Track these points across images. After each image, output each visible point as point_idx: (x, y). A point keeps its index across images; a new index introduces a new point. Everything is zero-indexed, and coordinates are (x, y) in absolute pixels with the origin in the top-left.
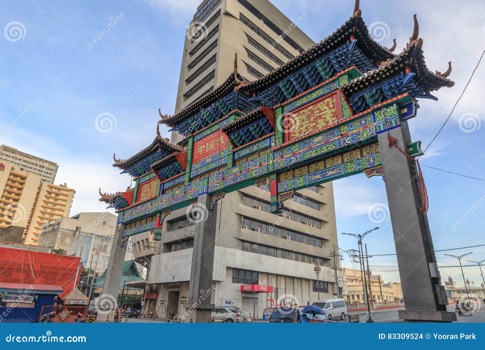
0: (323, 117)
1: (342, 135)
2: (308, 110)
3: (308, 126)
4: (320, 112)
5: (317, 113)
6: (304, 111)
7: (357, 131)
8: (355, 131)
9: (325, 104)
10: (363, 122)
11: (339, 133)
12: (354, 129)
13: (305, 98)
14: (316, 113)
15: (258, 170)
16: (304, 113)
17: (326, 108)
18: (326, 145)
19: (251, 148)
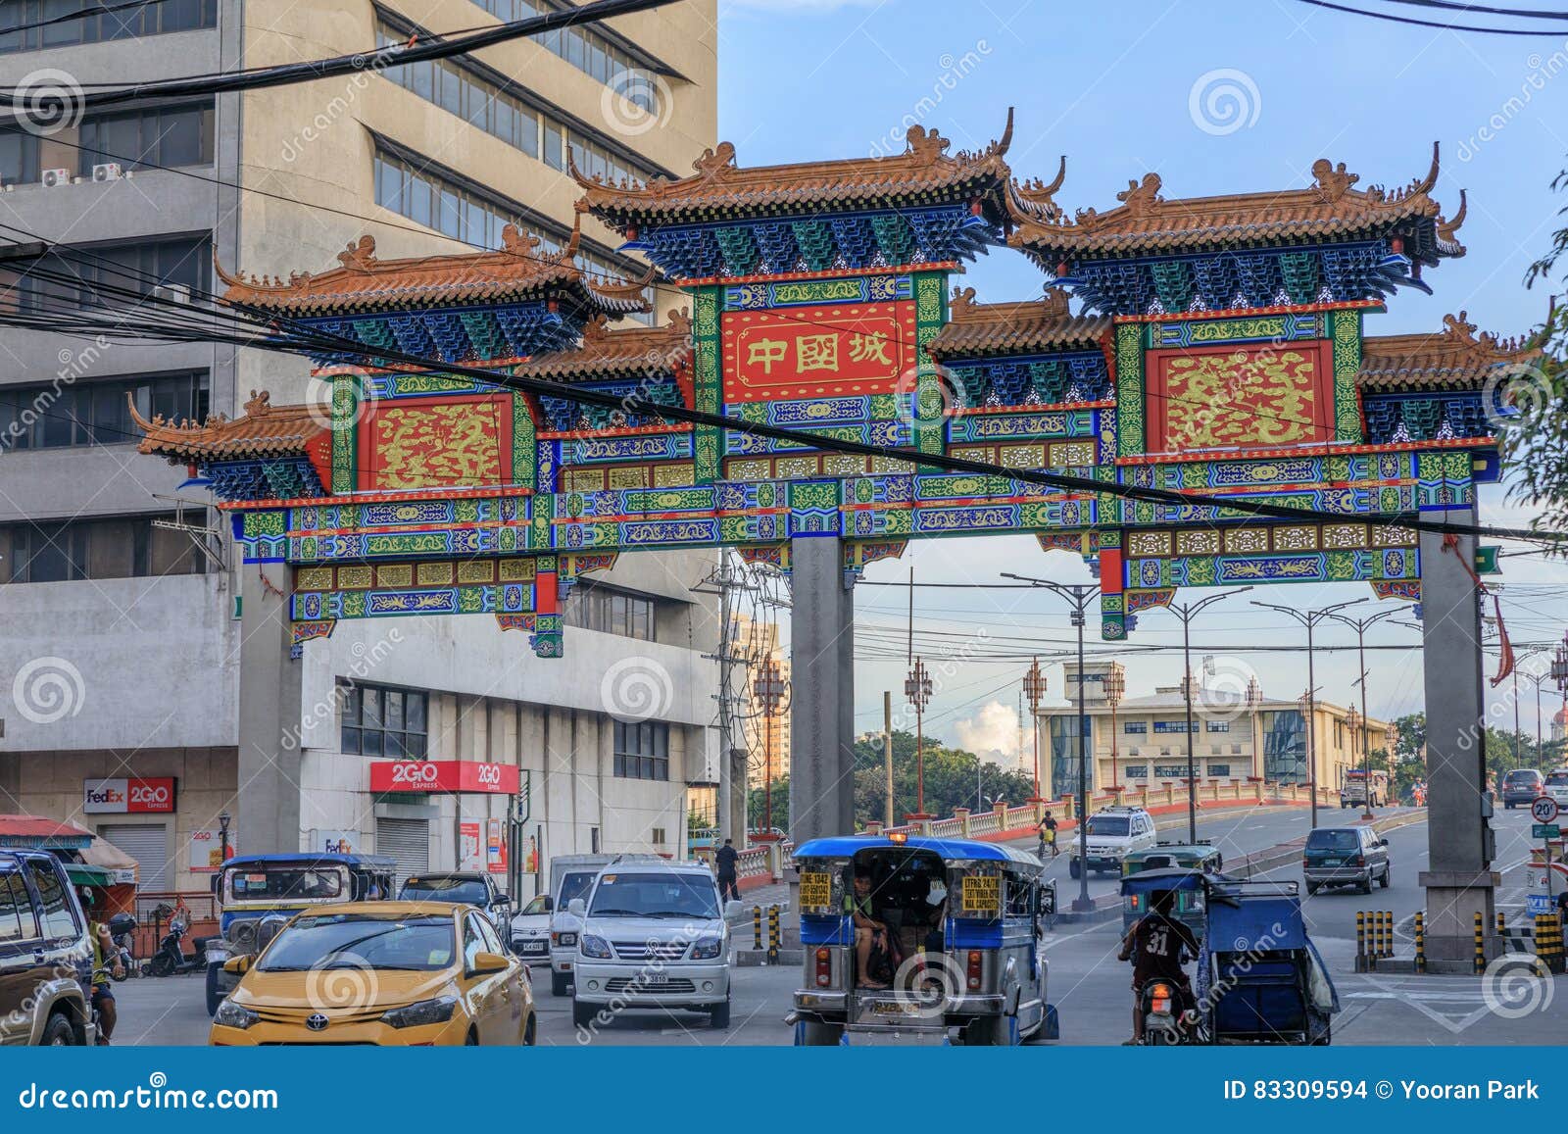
0: (1275, 403)
1: (1332, 483)
2: (1228, 364)
3: (1227, 415)
4: (1267, 384)
5: (1258, 385)
6: (1214, 361)
7: (1370, 483)
8: (1367, 483)
9: (1282, 367)
10: (1389, 466)
11: (1326, 476)
12: (1365, 477)
13: (1223, 327)
14: (1253, 384)
15: (1059, 508)
16: (1214, 368)
17: (1285, 378)
18: (1286, 498)
19: (1020, 422)
